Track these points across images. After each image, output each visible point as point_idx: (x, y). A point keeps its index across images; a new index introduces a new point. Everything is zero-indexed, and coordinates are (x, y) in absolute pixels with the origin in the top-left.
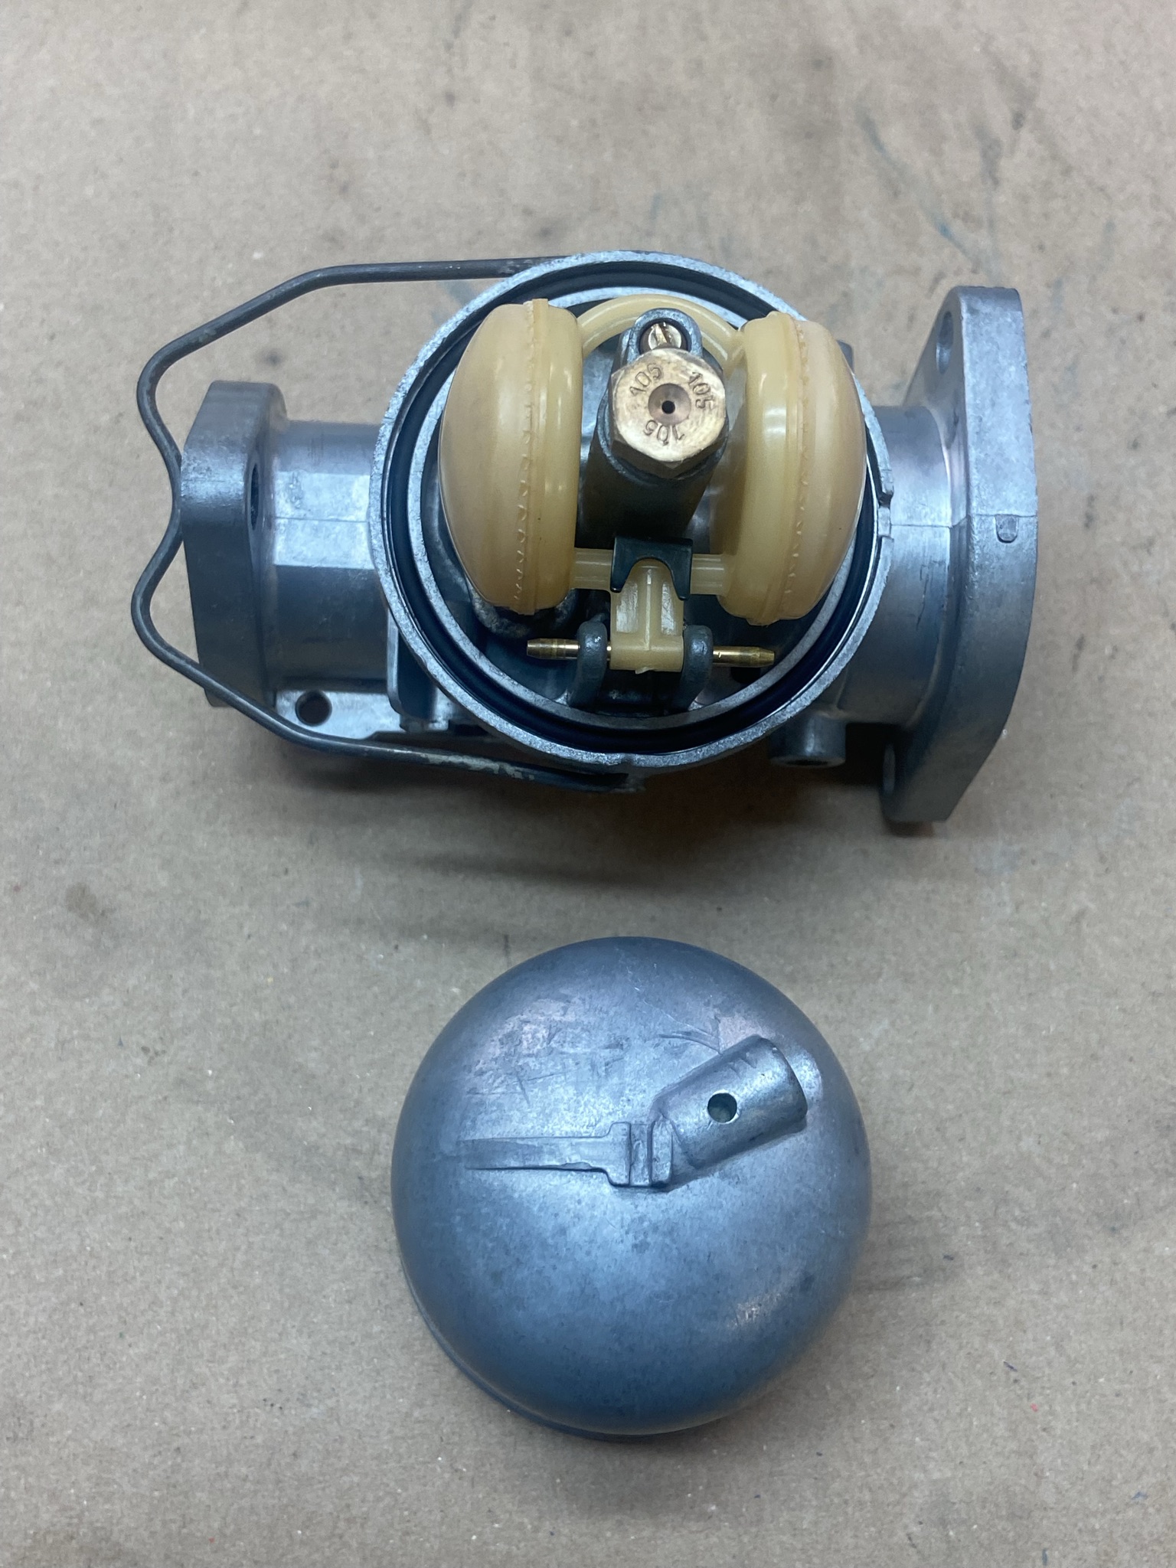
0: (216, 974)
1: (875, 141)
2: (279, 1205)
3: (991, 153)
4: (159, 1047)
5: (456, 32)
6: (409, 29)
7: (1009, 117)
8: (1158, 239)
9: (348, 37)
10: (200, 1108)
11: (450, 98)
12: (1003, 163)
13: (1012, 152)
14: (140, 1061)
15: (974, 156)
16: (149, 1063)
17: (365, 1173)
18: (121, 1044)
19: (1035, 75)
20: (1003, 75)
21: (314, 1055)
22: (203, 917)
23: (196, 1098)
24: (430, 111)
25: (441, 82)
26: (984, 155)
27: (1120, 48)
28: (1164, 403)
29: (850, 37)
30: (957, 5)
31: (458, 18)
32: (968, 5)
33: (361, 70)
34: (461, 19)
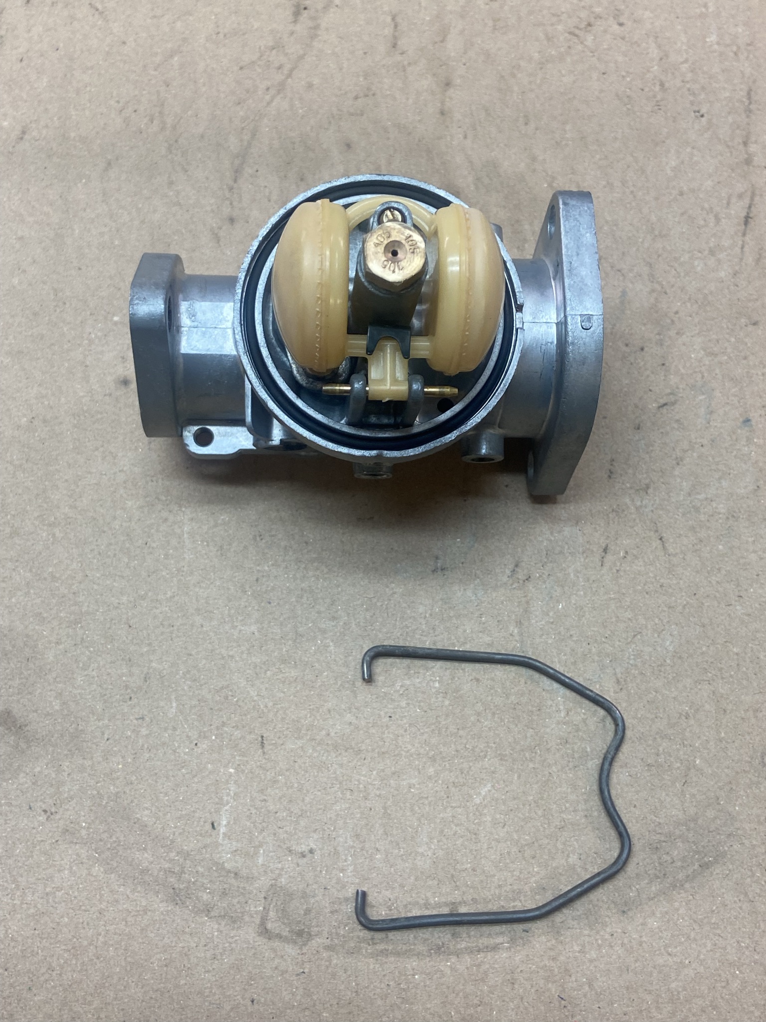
0: (88, 763)
2: (125, 906)
4: (53, 810)
5: (235, 181)
6: (207, 178)
8: (652, 300)
9: (171, 183)
10: (77, 847)
11: (232, 220)
14: (43, 818)
16: (47, 819)
17: (176, 886)
18: (30, 808)
21: (146, 812)
22: (80, 728)
23: (75, 840)
24: (220, 228)
25: (226, 211)
27: (631, 183)
28: (656, 401)
29: (470, 179)
30: (534, 159)
31: (236, 171)
32: (541, 158)
33: (179, 204)
34: (237, 172)
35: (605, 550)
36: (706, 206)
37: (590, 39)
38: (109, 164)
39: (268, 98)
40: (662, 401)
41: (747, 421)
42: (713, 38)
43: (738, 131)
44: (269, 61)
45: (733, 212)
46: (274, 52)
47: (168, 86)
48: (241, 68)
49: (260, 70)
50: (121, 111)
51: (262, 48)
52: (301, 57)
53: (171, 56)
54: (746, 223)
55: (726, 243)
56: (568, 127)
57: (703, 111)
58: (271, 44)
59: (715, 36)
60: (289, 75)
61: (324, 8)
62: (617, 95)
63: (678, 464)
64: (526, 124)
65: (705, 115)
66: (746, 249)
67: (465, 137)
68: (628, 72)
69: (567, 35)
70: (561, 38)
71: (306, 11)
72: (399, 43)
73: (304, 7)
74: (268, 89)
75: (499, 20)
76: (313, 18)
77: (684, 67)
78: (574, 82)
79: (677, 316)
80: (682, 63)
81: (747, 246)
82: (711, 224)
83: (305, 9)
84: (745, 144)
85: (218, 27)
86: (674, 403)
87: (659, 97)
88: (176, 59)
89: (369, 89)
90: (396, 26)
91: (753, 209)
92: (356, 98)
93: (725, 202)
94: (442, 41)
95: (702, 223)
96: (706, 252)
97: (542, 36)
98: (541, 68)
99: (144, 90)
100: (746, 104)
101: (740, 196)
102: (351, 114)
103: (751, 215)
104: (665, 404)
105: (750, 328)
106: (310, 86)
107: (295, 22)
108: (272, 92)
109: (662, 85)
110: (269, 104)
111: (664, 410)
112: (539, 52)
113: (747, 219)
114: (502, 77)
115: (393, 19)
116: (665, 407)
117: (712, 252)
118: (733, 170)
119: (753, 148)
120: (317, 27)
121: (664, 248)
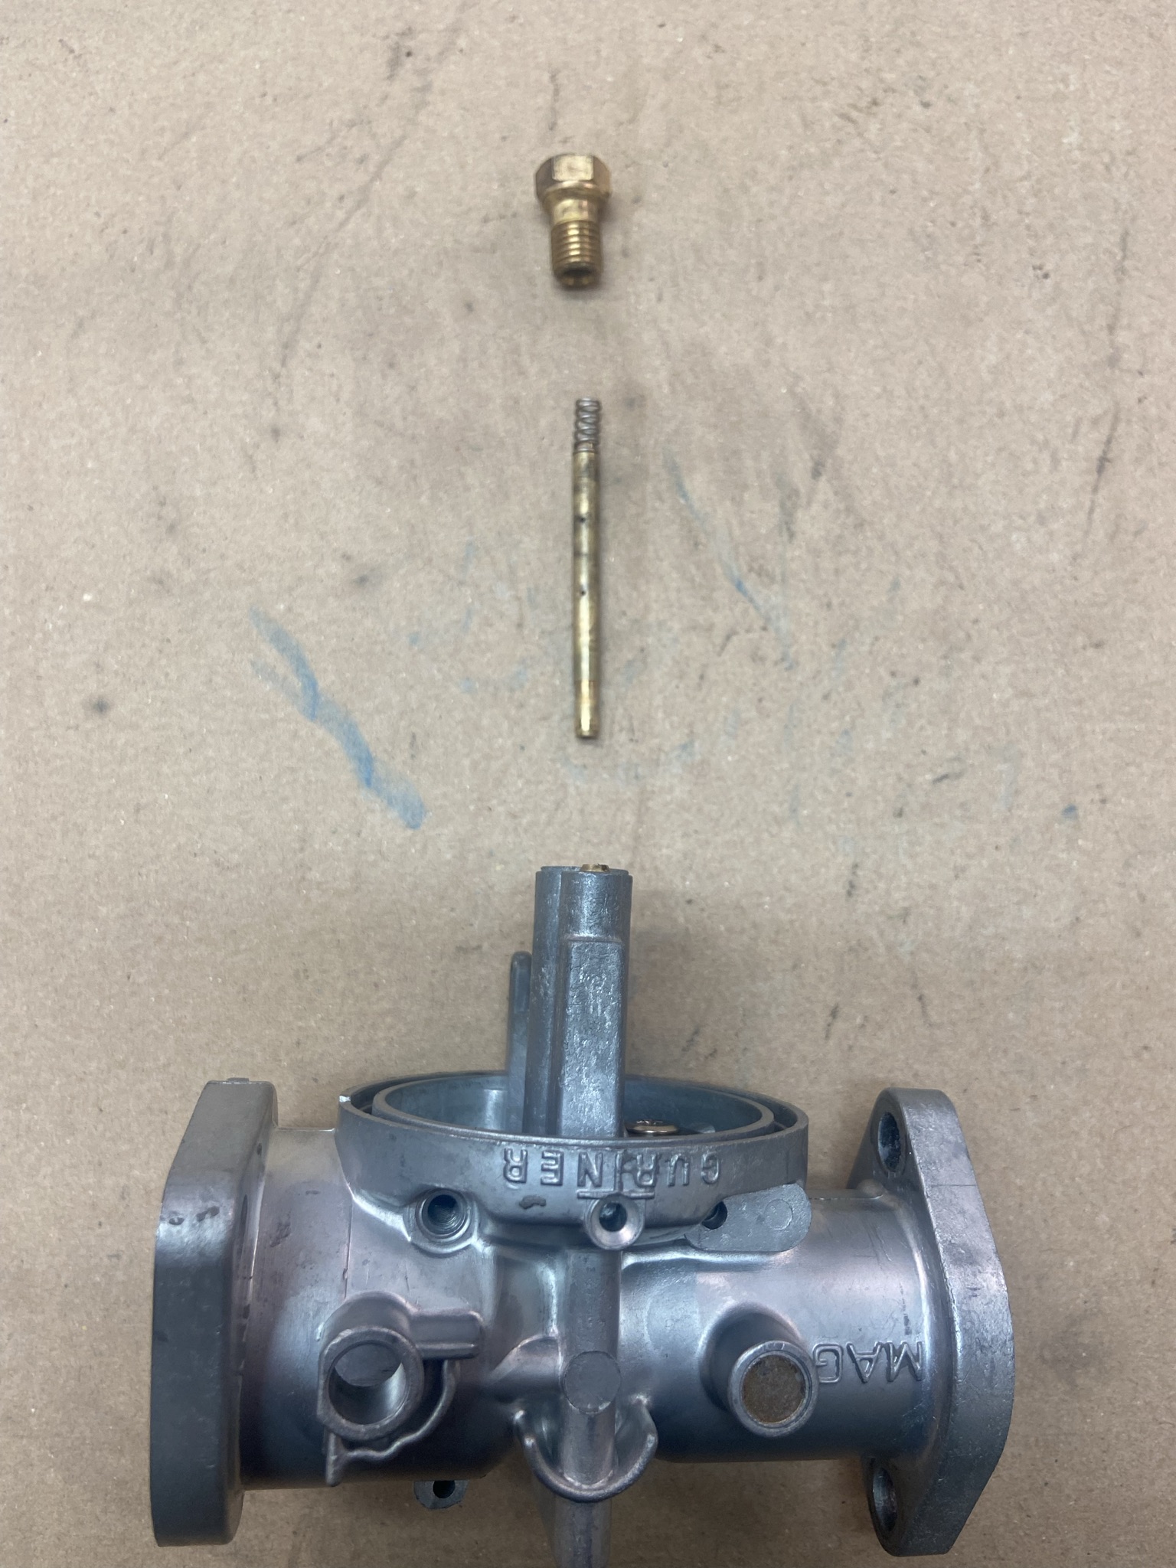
0: (37, 1319)
1: (679, 487)
3: (789, 503)
5: (284, 364)
6: (238, 357)
7: (810, 464)
8: (939, 600)
9: (179, 363)
10: (25, 1441)
11: (276, 433)
12: (799, 514)
13: (809, 503)
15: (772, 508)
19: (838, 420)
20: (807, 419)
24: (257, 446)
25: (268, 415)
26: (782, 506)
27: (921, 392)
28: (931, 770)
29: (663, 374)
30: (768, 342)
31: (286, 346)
32: (779, 341)
33: (190, 400)
34: (288, 346)
35: (834, 1013)
36: (1040, 437)
37: (873, 128)
38: (80, 325)
39: (340, 215)
40: (941, 771)
41: (1070, 810)
42: (1072, 138)
43: (1102, 307)
44: (345, 148)
45: (1080, 449)
46: (354, 130)
47: (179, 188)
48: (299, 159)
49: (329, 164)
50: (102, 231)
51: (335, 124)
52: (398, 143)
53: (186, 135)
54: (1100, 470)
55: (1066, 502)
56: (827, 287)
57: (1049, 267)
58: (348, 116)
59: (1076, 135)
60: (377, 176)
61: (441, 53)
62: (911, 232)
63: (957, 877)
64: (760, 278)
65: (1052, 275)
66: (1096, 516)
67: (660, 299)
68: (932, 192)
69: (836, 119)
70: (827, 124)
71: (411, 59)
72: (560, 122)
73: (407, 51)
74: (341, 198)
75: (727, 86)
76: (422, 73)
77: (1024, 188)
78: (843, 206)
79: (976, 627)
80: (1021, 179)
81: (1098, 510)
82: (1045, 470)
83: (409, 54)
84: (1111, 329)
85: (265, 83)
86: (959, 776)
87: (978, 240)
88: (194, 139)
89: (507, 205)
90: (556, 92)
91: (1114, 445)
92: (486, 220)
93: (1070, 431)
94: (632, 121)
95: (1030, 466)
96: (1032, 519)
97: (795, 118)
98: (791, 178)
99: (140, 194)
100: (1118, 258)
101: (1095, 422)
102: (476, 250)
103: (1110, 456)
104: (945, 777)
105: (1090, 652)
106: (411, 195)
107: (391, 77)
108: (349, 203)
109: (986, 217)
110: (343, 224)
111: (944, 785)
112: (790, 148)
113: (1103, 463)
114: (726, 191)
115: (553, 78)
116: (946, 781)
117: (1042, 520)
118: (1087, 375)
119: (1123, 337)
120: (426, 88)
121: (965, 509)
